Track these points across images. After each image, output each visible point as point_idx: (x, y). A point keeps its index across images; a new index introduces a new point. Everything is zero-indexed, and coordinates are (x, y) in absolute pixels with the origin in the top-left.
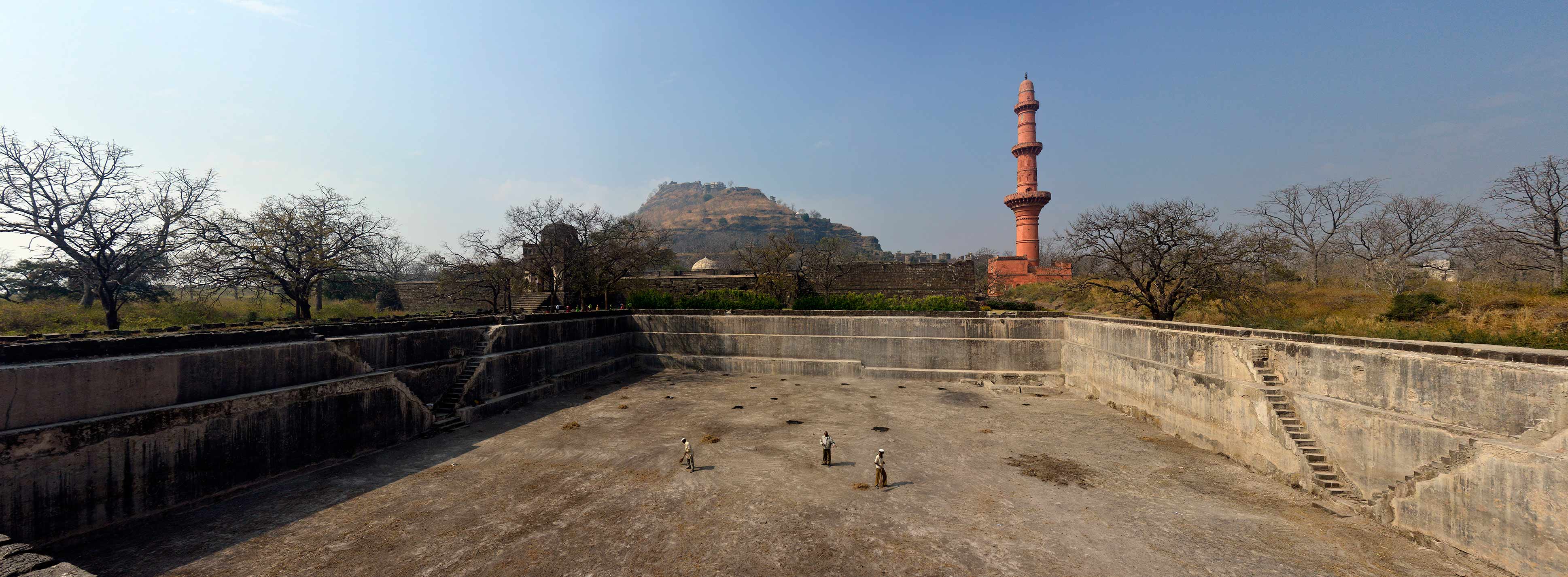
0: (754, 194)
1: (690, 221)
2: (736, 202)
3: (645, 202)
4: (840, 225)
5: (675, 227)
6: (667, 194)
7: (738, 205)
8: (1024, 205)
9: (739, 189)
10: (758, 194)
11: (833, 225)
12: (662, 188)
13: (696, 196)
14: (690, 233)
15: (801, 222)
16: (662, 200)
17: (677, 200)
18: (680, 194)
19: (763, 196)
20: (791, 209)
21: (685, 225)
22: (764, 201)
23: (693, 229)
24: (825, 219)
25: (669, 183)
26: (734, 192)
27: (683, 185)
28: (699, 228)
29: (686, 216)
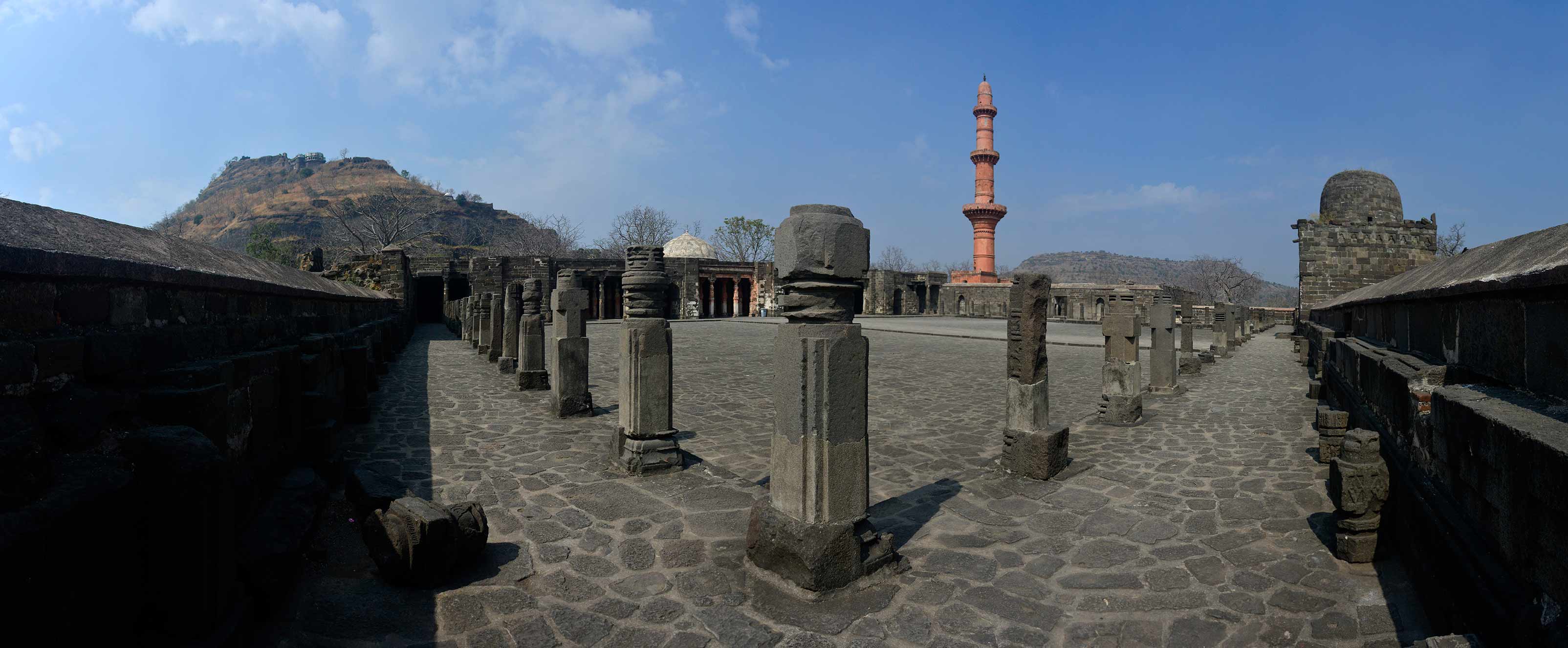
0: (379, 167)
1: (295, 204)
2: (357, 179)
3: (207, 185)
4: (505, 213)
5: (272, 213)
6: (240, 173)
7: (360, 182)
8: (992, 217)
9: (357, 160)
10: (383, 166)
11: (497, 212)
12: (231, 166)
13: (283, 173)
14: (297, 220)
15: (455, 206)
16: (233, 181)
17: (256, 179)
18: (260, 172)
19: (392, 170)
20: (435, 188)
21: (287, 209)
22: (394, 177)
23: (301, 216)
24: (485, 205)
25: (240, 158)
26: (349, 165)
27: (262, 159)
28: (309, 213)
29: (280, 199)
